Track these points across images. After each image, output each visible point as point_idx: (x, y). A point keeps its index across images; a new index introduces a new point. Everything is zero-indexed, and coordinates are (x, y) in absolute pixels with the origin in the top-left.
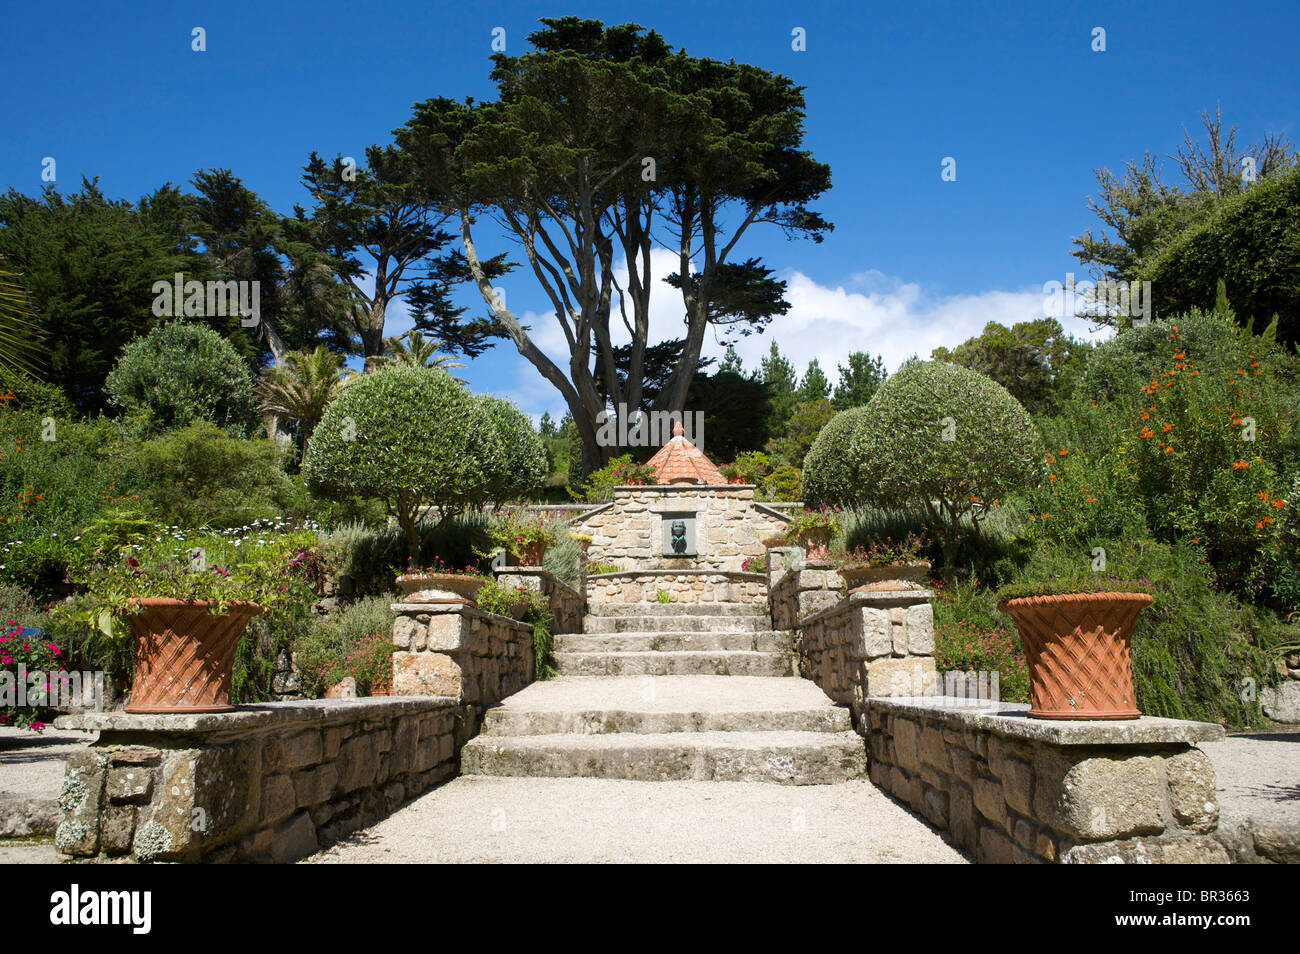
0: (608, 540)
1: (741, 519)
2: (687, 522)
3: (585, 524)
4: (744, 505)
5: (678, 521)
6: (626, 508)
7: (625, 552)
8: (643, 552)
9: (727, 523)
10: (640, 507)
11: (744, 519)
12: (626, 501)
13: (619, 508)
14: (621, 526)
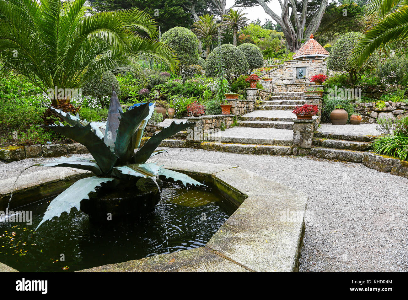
0: (282, 75)
1: (319, 68)
2: (303, 69)
3: (276, 71)
4: (320, 64)
5: (301, 69)
6: (287, 67)
7: (286, 78)
8: (291, 78)
9: (315, 69)
10: (290, 66)
11: (320, 68)
12: (287, 65)
13: (284, 67)
14: (285, 71)
